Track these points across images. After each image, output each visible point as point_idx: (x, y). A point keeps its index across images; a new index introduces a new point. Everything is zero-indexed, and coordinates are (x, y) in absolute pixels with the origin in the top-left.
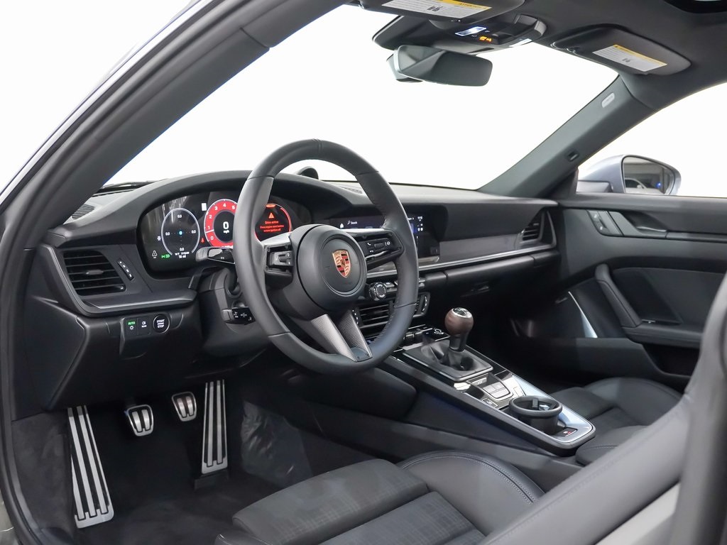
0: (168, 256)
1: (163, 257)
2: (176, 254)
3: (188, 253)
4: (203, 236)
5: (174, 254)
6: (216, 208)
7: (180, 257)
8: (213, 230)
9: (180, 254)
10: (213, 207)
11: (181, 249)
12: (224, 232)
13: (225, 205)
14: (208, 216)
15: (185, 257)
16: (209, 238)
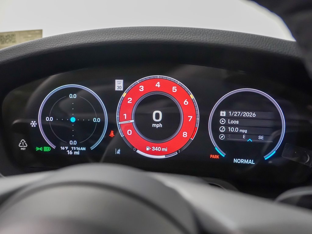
0: (47, 149)
1: (38, 149)
2: (63, 148)
3: (84, 149)
4: (113, 126)
5: (58, 148)
6: (142, 88)
7: (70, 153)
8: (133, 121)
9: (70, 149)
10: (137, 86)
11: (71, 142)
12: (154, 125)
13: (158, 85)
14: (126, 99)
15: (78, 153)
16: (125, 132)
